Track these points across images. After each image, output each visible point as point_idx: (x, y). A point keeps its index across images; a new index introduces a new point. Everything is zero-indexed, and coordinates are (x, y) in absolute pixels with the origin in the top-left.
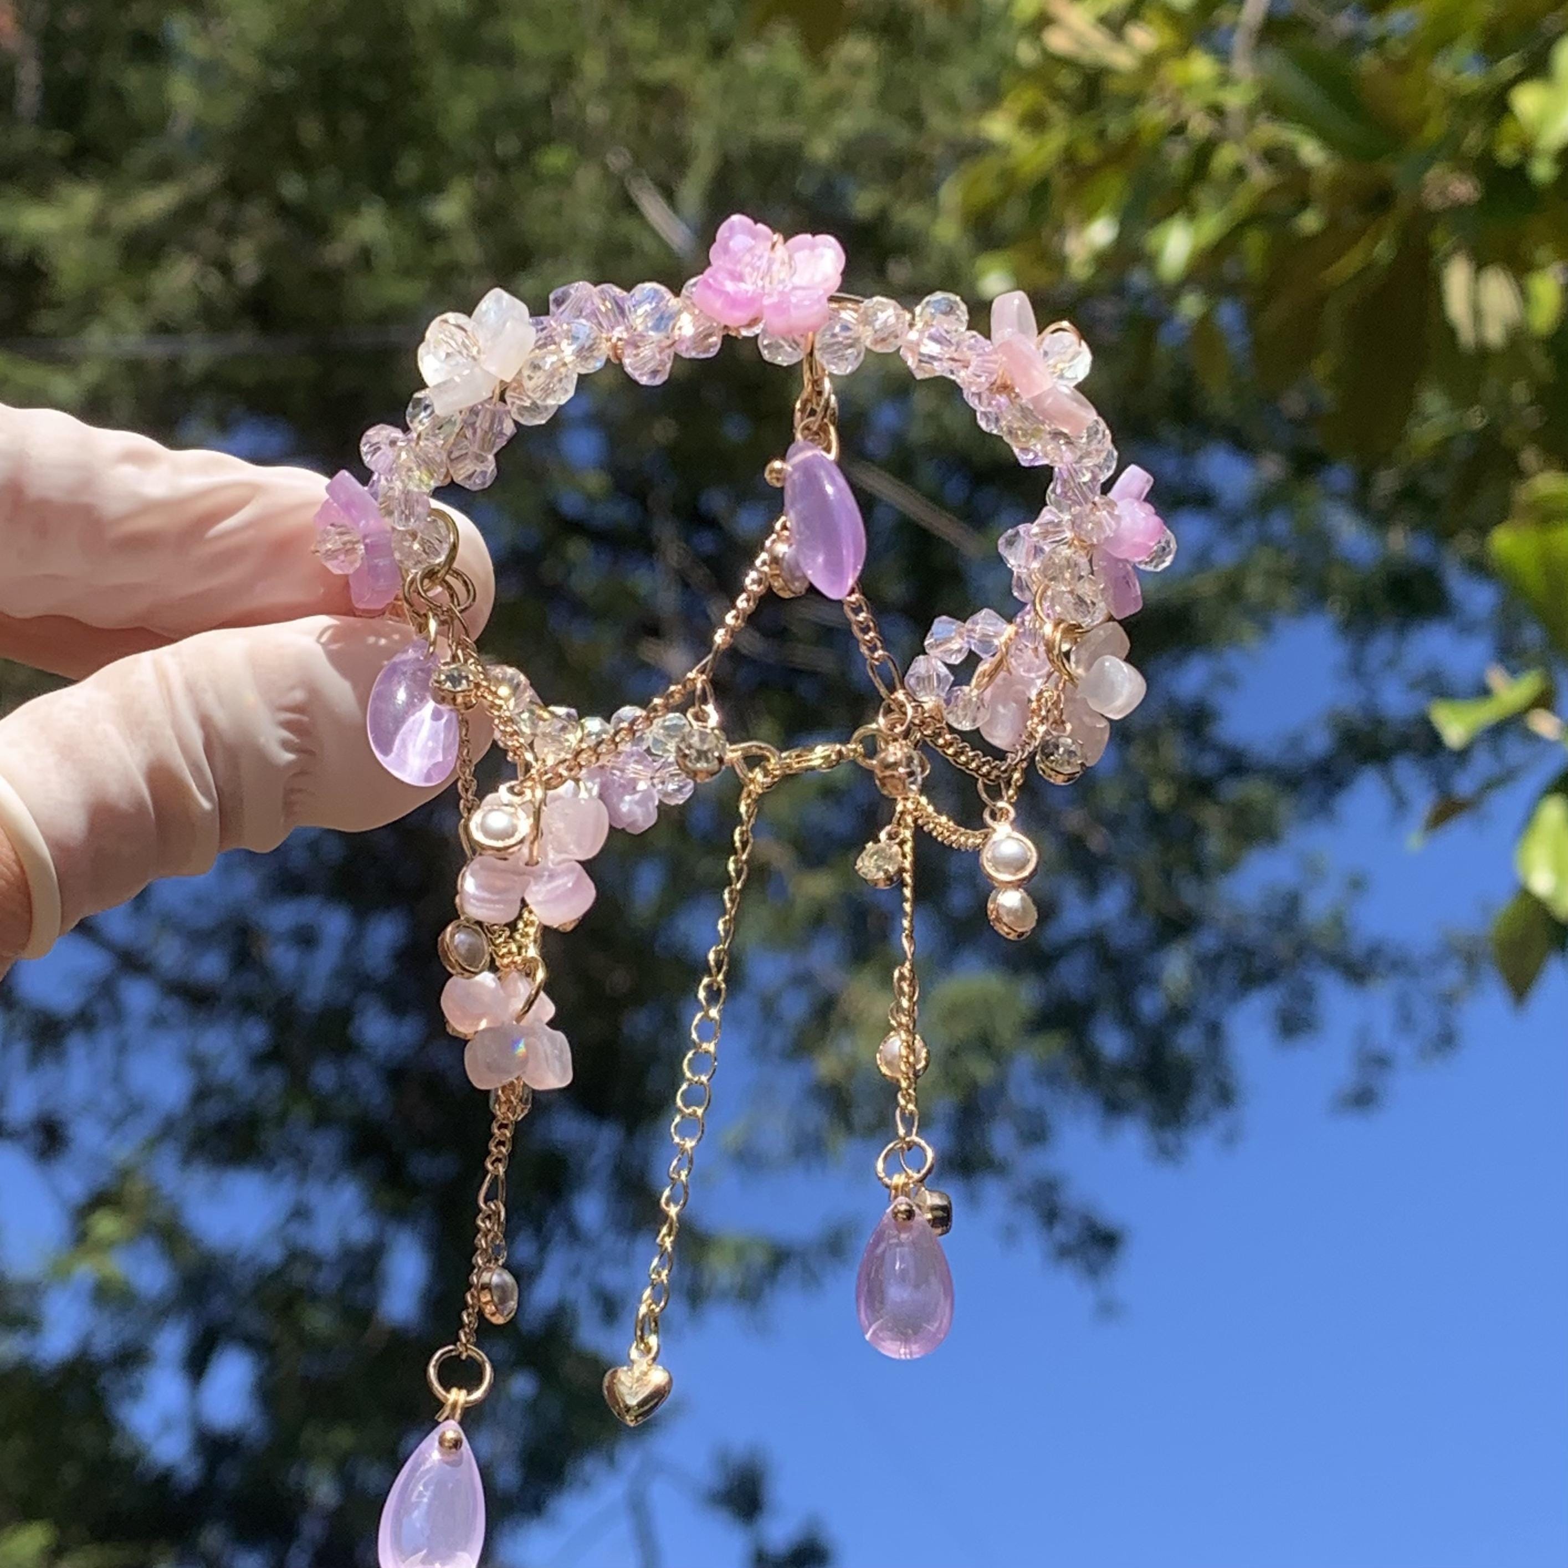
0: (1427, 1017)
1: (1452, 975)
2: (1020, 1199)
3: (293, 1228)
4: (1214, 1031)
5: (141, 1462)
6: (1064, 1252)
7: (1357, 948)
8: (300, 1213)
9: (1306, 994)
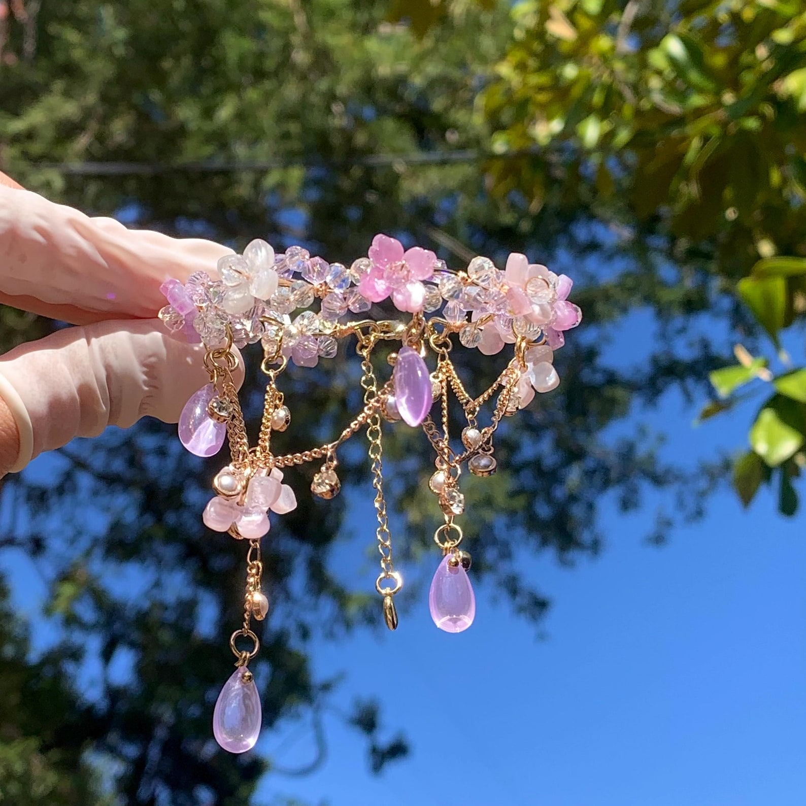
0: (691, 504)
1: (703, 484)
2: (500, 584)
3: (155, 591)
4: (590, 507)
5: (79, 701)
6: (520, 610)
7: (659, 469)
8: (157, 584)
9: (634, 491)
